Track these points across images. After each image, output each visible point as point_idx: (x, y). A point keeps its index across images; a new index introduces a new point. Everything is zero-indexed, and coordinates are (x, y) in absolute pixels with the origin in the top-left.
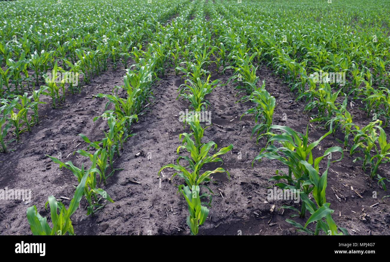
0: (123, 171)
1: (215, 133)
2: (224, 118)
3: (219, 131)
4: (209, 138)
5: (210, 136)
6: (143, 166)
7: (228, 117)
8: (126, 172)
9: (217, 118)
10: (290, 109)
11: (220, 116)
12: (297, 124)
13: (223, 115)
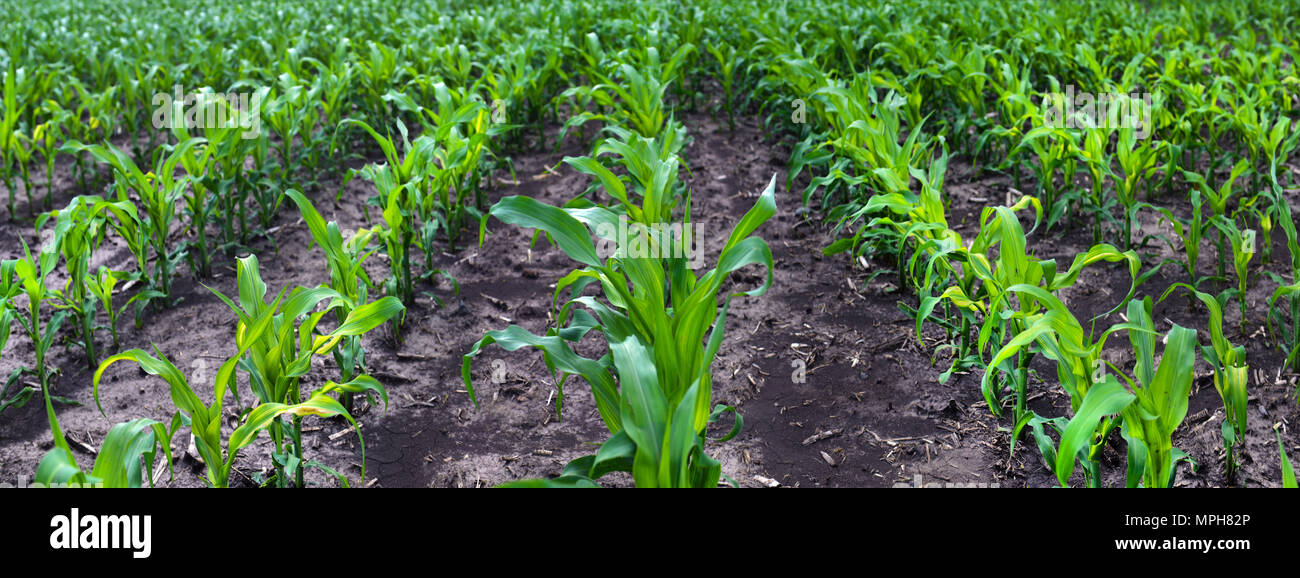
0: (78, 409)
1: (467, 326)
2: (534, 277)
3: (489, 317)
4: (438, 342)
5: (447, 336)
6: (146, 405)
7: (549, 273)
8: (84, 415)
9: (506, 278)
10: (795, 238)
11: (518, 268)
12: (800, 285)
13: (533, 266)
